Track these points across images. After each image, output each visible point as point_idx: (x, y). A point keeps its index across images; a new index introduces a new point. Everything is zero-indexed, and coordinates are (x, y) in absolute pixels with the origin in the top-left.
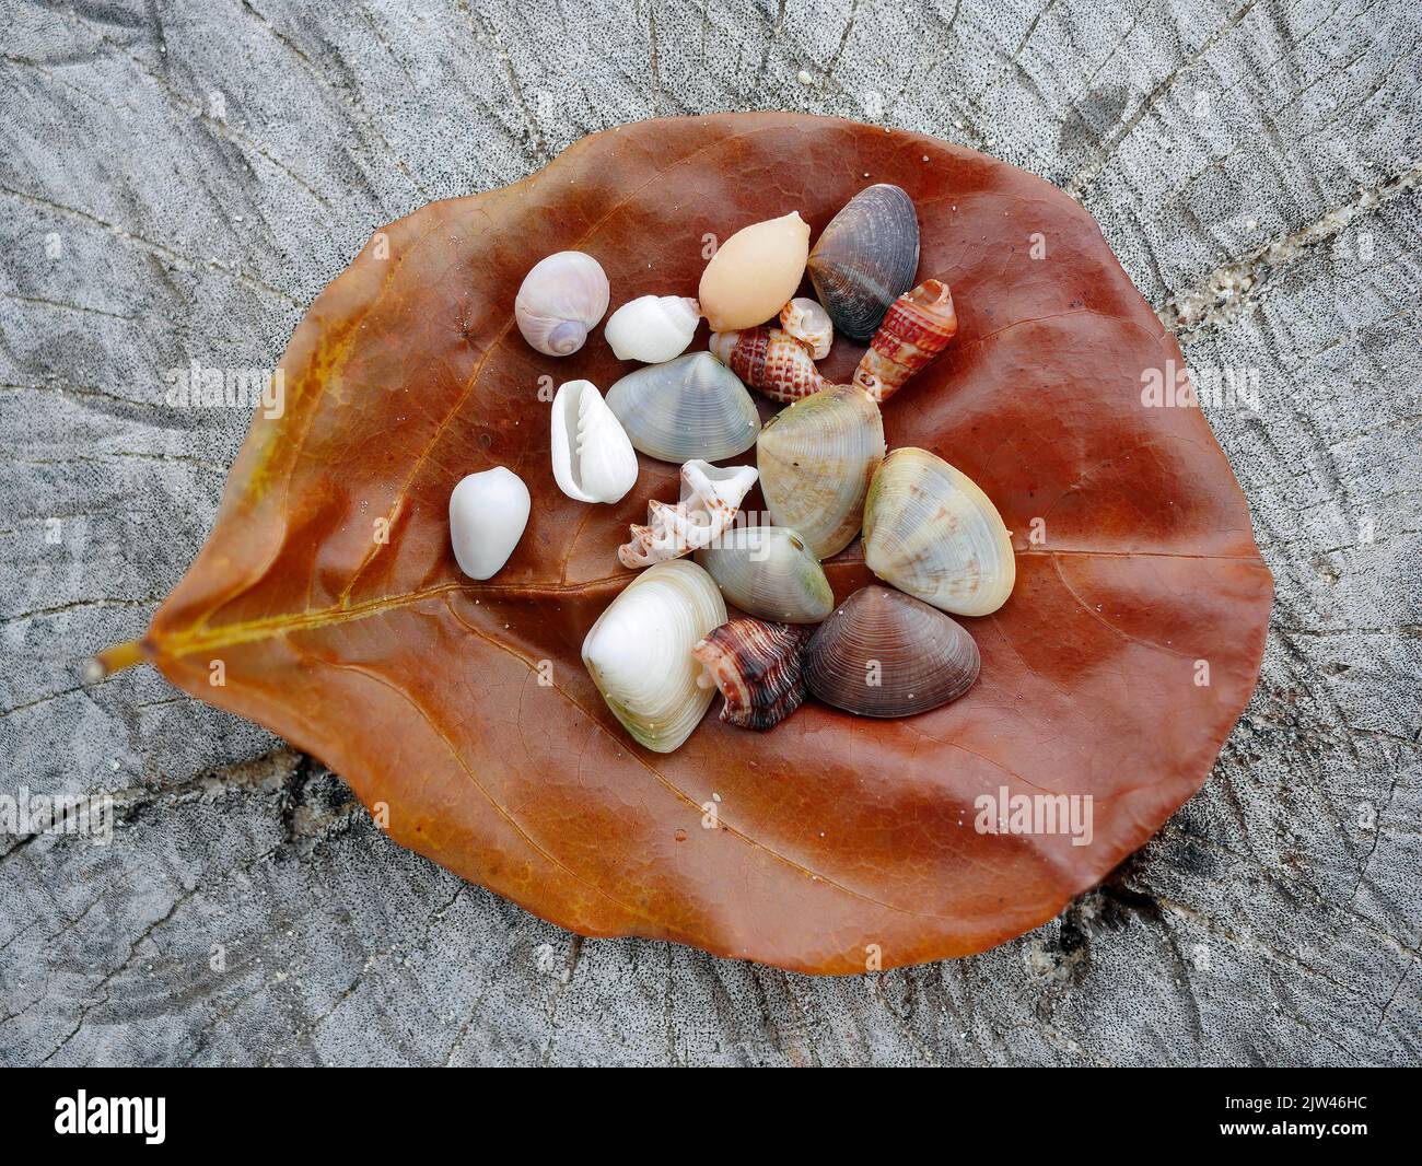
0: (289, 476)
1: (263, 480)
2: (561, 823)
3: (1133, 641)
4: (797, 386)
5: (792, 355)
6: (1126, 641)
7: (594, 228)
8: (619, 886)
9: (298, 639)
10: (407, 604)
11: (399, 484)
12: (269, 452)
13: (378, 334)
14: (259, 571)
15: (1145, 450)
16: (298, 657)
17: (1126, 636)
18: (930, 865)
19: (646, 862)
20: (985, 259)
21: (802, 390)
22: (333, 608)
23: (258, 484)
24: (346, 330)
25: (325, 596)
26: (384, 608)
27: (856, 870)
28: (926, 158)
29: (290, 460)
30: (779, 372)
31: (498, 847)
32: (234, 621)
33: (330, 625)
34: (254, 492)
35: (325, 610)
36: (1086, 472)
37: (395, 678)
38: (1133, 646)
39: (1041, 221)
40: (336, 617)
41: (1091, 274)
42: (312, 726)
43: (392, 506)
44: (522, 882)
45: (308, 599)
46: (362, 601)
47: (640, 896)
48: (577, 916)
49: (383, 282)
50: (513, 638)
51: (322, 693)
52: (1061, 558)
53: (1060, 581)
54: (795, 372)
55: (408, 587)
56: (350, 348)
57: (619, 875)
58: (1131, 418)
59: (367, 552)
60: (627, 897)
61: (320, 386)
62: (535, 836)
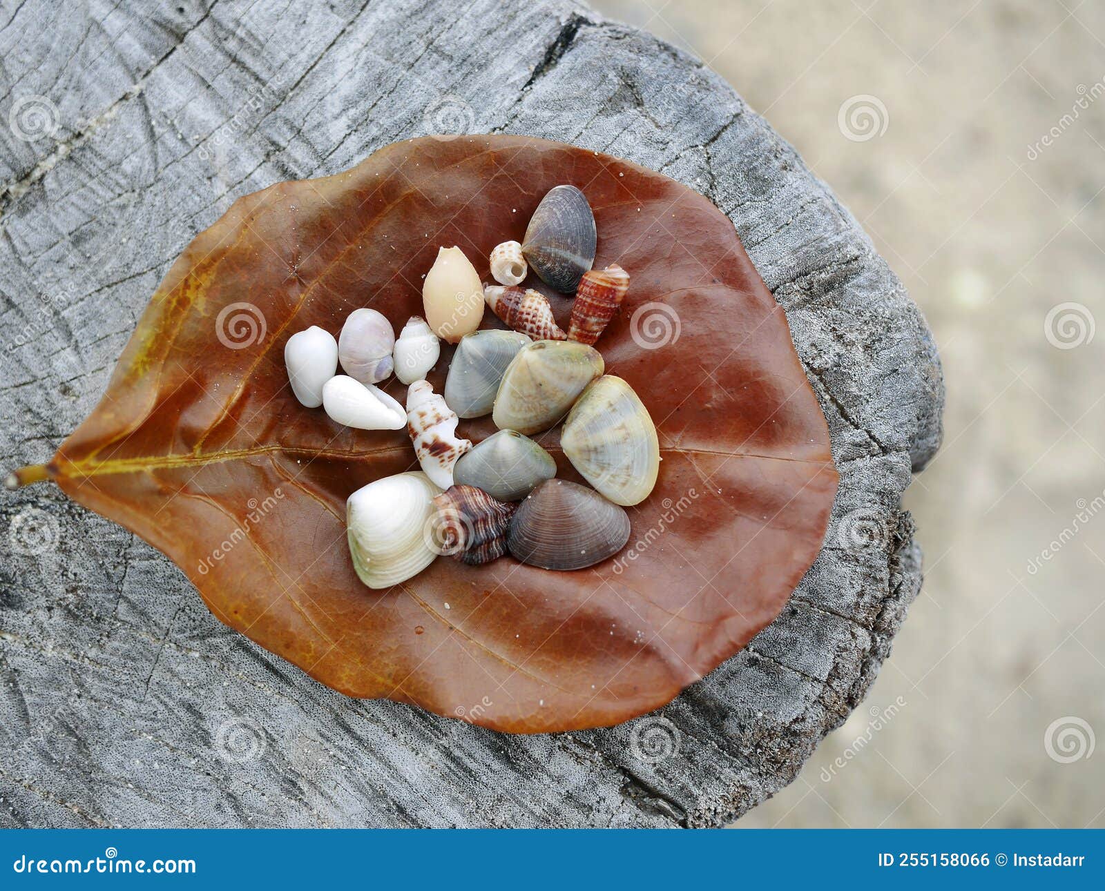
0: (163, 362)
1: (144, 363)
2: (337, 616)
3: (740, 515)
4: (539, 328)
5: (538, 306)
6: (736, 515)
7: (390, 207)
8: (374, 662)
9: (161, 474)
10: (242, 457)
11: (242, 373)
12: (149, 344)
13: (232, 269)
14: (136, 424)
15: (757, 383)
16: (159, 486)
17: (736, 512)
18: (589, 662)
19: (394, 647)
20: (657, 246)
21: (542, 331)
22: (188, 455)
23: (139, 365)
24: (210, 265)
25: (183, 447)
26: (225, 459)
27: (539, 662)
28: (621, 175)
29: (165, 352)
30: (527, 316)
31: (291, 630)
32: (115, 458)
33: (185, 467)
34: (137, 370)
35: (182, 456)
36: (717, 396)
37: (228, 506)
38: (740, 519)
39: (697, 222)
40: (190, 462)
41: (728, 261)
42: (164, 533)
43: (236, 388)
44: (307, 655)
45: (171, 447)
46: (210, 452)
47: (387, 670)
48: (344, 682)
49: (239, 234)
50: (316, 487)
51: (173, 513)
52: (696, 455)
53: (694, 471)
54: (538, 318)
55: (244, 444)
56: (212, 277)
57: (374, 654)
58: (748, 360)
59: (215, 418)
60: (379, 671)
61: (189, 302)
62: (318, 624)
